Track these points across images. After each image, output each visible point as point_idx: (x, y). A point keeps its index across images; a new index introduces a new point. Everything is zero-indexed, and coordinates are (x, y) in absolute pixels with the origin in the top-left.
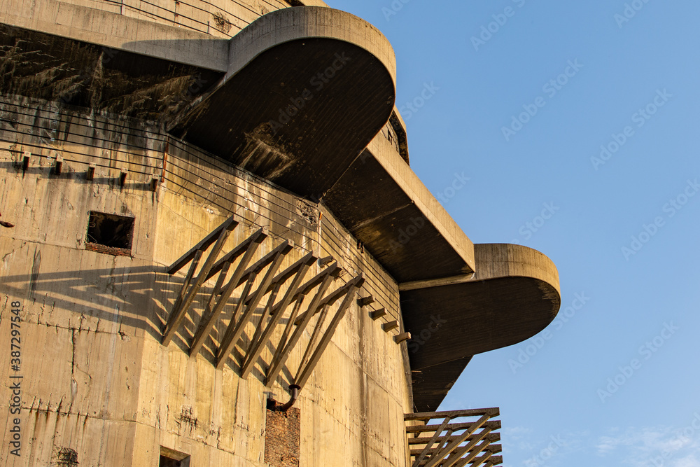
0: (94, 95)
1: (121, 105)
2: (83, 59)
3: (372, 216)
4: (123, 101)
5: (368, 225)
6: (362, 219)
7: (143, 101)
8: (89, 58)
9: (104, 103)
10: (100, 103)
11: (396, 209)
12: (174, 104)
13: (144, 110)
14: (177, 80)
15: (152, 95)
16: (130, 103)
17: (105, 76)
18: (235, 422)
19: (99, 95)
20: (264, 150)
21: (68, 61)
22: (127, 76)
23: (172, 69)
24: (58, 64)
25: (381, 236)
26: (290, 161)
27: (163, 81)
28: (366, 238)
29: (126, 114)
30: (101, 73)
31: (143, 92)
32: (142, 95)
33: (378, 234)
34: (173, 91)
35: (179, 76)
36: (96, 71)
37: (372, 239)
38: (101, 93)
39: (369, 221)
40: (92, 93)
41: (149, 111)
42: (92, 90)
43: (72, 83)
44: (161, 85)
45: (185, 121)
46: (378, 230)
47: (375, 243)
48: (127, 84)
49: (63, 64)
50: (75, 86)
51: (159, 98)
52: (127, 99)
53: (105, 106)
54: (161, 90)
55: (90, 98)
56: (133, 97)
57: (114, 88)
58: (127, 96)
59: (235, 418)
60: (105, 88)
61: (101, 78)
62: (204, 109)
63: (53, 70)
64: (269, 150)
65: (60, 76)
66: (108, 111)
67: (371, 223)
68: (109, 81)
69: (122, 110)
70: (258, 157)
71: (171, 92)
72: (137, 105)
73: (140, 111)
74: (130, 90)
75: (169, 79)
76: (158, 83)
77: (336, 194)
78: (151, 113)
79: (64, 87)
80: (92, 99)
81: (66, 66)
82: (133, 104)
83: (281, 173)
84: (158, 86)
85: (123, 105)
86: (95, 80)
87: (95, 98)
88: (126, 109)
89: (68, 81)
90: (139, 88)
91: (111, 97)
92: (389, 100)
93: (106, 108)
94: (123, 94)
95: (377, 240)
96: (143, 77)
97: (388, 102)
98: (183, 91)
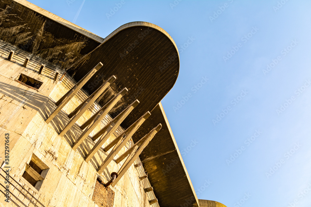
0: (35, 46)
1: (47, 54)
2: (36, 23)
3: (155, 155)
4: (48, 52)
5: (151, 160)
6: (150, 156)
7: (57, 53)
8: (38, 23)
9: (39, 51)
10: (37, 51)
11: (167, 153)
12: (72, 58)
13: (57, 59)
14: (78, 43)
15: (63, 50)
16: (51, 54)
17: (44, 35)
18: (78, 173)
19: (38, 46)
20: (110, 93)
21: (28, 23)
22: (53, 37)
23: (76, 36)
24: (22, 24)
25: (157, 169)
26: (122, 103)
27: (70, 43)
28: (149, 169)
29: (48, 60)
30: (42, 33)
31: (59, 48)
32: (58, 50)
33: (155, 168)
34: (74, 50)
35: (78, 42)
36: (40, 31)
37: (152, 171)
38: (39, 45)
39: (152, 158)
40: (35, 44)
41: (60, 60)
42: (35, 42)
43: (26, 37)
44: (69, 45)
45: (76, 66)
46: (156, 165)
47: (153, 174)
48: (53, 41)
49: (25, 24)
50: (27, 38)
51: (66, 53)
52: (51, 51)
53: (39, 53)
54: (68, 48)
55: (33, 47)
56: (54, 51)
57: (46, 43)
58: (51, 49)
59: (79, 172)
60: (42, 42)
61: (41, 36)
62: (87, 60)
63: (19, 27)
64: (113, 94)
65: (22, 31)
66: (40, 56)
67: (153, 159)
68: (44, 39)
69: (47, 57)
70: (107, 97)
71: (73, 50)
72: (54, 56)
73: (55, 59)
74: (53, 46)
75: (73, 42)
76: (68, 44)
77: (140, 134)
78: (60, 62)
79: (22, 38)
80: (34, 48)
81: (26, 26)
82: (53, 54)
83: (116, 110)
84: (67, 46)
85: (48, 54)
86: (38, 36)
87: (35, 47)
88: (48, 57)
89: (25, 35)
90: (58, 45)
91: (43, 48)
92: (176, 73)
93: (39, 55)
94: (50, 48)
95: (154, 172)
96: (61, 39)
97: (175, 75)
98: (78, 51)
